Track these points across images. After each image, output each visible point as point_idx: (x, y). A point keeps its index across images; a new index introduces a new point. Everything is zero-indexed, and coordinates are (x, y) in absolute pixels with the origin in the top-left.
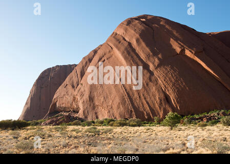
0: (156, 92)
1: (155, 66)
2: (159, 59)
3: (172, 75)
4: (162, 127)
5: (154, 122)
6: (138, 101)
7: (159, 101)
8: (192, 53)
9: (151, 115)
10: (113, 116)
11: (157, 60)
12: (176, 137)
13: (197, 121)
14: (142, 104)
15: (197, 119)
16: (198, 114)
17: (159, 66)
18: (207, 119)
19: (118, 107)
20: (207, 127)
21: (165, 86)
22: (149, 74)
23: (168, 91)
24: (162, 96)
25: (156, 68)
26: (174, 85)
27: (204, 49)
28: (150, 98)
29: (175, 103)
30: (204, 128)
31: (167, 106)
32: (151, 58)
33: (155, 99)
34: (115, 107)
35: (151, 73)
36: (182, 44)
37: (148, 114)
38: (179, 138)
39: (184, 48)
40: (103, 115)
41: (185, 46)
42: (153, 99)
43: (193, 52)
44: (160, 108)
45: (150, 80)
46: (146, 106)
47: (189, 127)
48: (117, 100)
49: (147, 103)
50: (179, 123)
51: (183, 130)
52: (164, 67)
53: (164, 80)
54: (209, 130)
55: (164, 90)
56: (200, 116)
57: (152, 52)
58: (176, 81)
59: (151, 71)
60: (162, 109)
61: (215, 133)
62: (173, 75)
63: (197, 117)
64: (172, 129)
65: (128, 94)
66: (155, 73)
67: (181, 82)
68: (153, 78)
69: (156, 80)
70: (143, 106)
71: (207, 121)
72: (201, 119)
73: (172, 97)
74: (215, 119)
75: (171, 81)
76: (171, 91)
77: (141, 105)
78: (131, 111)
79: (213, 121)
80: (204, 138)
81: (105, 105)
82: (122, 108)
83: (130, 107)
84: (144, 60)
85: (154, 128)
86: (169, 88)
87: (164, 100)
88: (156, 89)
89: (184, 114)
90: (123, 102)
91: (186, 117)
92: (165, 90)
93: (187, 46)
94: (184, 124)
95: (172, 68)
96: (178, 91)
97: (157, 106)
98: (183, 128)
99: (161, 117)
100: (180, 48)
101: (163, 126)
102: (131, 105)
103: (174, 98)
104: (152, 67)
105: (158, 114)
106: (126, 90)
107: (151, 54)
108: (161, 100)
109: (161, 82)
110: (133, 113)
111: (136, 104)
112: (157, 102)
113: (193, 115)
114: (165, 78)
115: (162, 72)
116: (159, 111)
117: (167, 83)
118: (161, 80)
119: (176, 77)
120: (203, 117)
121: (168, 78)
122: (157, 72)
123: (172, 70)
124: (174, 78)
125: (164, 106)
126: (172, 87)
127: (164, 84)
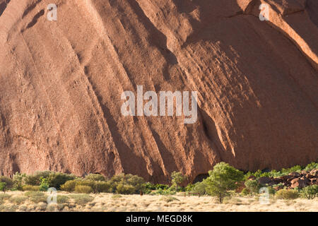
1: (180, 39)
2: (192, 21)
3: (222, 67)
5: (171, 184)
6: (130, 130)
7: (184, 133)
9: (163, 166)
10: (62, 166)
11: (186, 24)
13: (275, 186)
14: (142, 136)
15: (277, 181)
16: (279, 170)
17: (191, 40)
18: (299, 181)
19: (78, 143)
20: (298, 200)
21: (204, 95)
22: (163, 61)
23: (211, 106)
25: (183, 46)
26: (225, 92)
28: (164, 123)
29: (225, 139)
30: (291, 201)
31: (205, 146)
32: (172, 19)
33: (176, 127)
34: (68, 141)
35: (170, 59)
37: (155, 165)
40: (33, 163)
42: (169, 125)
44: (187, 154)
45: (167, 76)
46: (151, 143)
48: (76, 124)
49: (155, 135)
52: (203, 44)
53: (203, 79)
56: (286, 174)
57: (175, 2)
58: (232, 82)
59: (168, 51)
60: (192, 152)
62: (226, 67)
63: (276, 175)
65: (105, 109)
66: (180, 57)
67: (245, 88)
68: (173, 72)
70: (144, 143)
71: (300, 187)
72: (286, 181)
73: (219, 123)
75: (220, 83)
76: (217, 108)
77: (139, 140)
78: (112, 155)
79: (314, 186)
81: (40, 136)
82: (87, 147)
83: (109, 143)
84: (152, 20)
86: (214, 101)
87: (198, 130)
89: (245, 168)
90: (91, 129)
91: (249, 174)
92: (203, 104)
95: (224, 48)
96: (234, 109)
97: (179, 145)
99: (189, 172)
102: (111, 138)
103: (224, 127)
104: (172, 43)
105: (182, 165)
106: (100, 98)
107: (173, 5)
108: (190, 131)
109: (192, 82)
110: (117, 160)
111: (124, 137)
112: (179, 134)
113: (266, 170)
114: (205, 73)
115: (198, 58)
116: (185, 157)
117: (209, 86)
118: (194, 79)
119: (233, 72)
120: (291, 178)
121: (211, 75)
122: (186, 56)
123: (224, 54)
124: (226, 75)
125: (197, 145)
126: (221, 97)
127: (200, 89)
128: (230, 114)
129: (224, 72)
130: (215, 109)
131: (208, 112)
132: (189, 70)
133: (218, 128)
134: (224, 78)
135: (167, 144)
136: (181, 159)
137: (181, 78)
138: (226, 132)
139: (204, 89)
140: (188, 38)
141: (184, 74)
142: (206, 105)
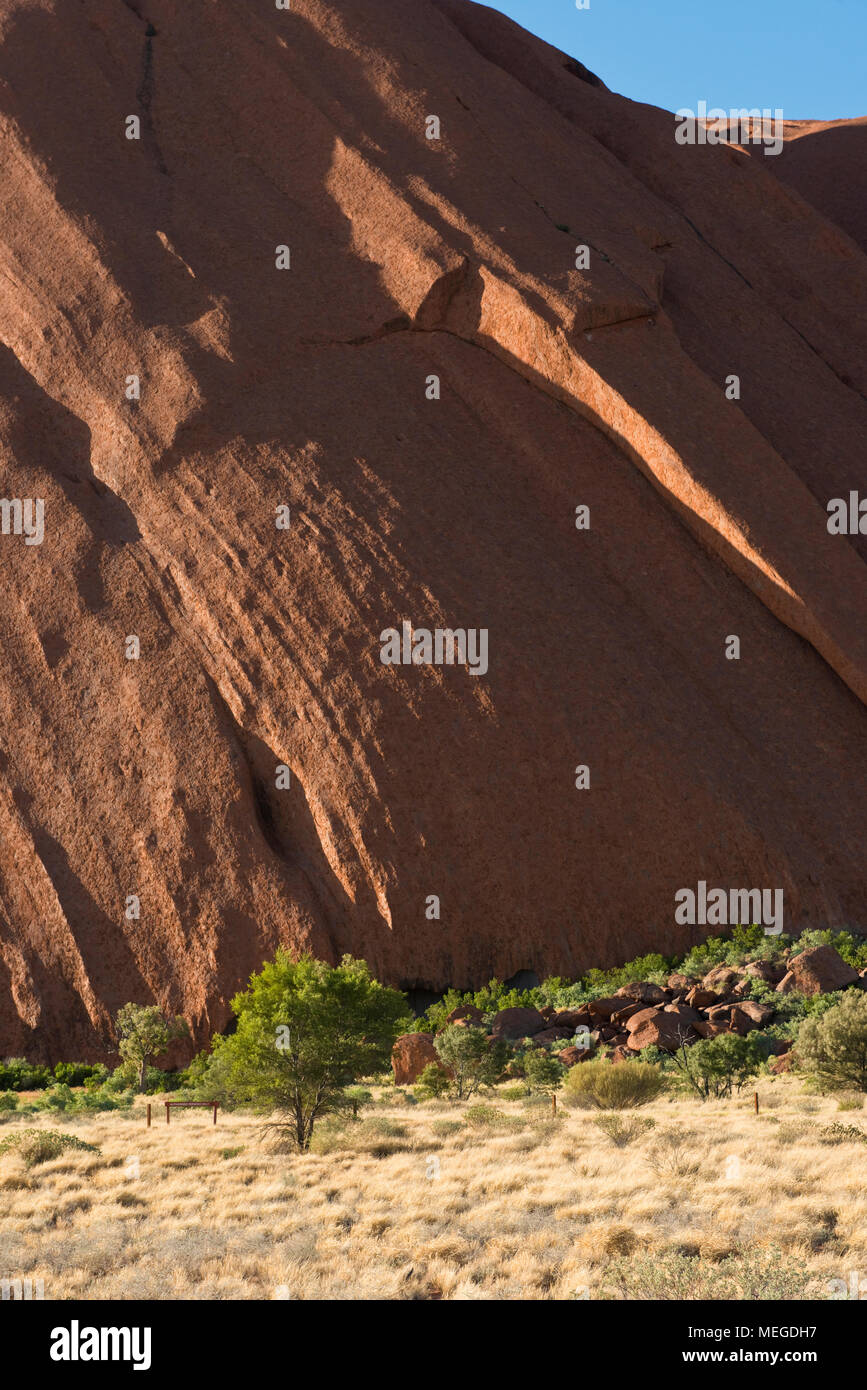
0: (154, 729)
1: (148, 436)
2: (197, 361)
3: (329, 548)
4: (204, 1117)
5: (114, 1061)
7: (173, 835)
8: (553, 320)
9: (84, 984)
11: (170, 370)
12: (347, 1223)
13: (561, 1048)
16: (574, 975)
17: (196, 438)
18: (661, 1020)
20: (662, 1111)
21: (254, 670)
22: (75, 528)
23: (284, 717)
24: (217, 771)
25: (164, 466)
26: (344, 655)
27: (670, 294)
28: (84, 798)
29: (349, 855)
30: (627, 1116)
31: (265, 889)
32: (112, 349)
33: (137, 809)
35: (108, 518)
36: (450, 215)
37: (48, 981)
38: (380, 1229)
39: (473, 261)
41: (481, 245)
42: (109, 804)
43: (560, 307)
44: (188, 923)
45: (93, 593)
46: (32, 883)
47: (481, 1117)
50: (375, 1065)
51: (422, 1149)
52: (247, 456)
53: (249, 604)
54: (674, 1139)
55: (236, 707)
56: (601, 991)
57: (120, 276)
58: (370, 613)
59: (99, 489)
60: (208, 918)
61: (734, 1172)
62: (347, 550)
63: (563, 999)
64: (301, 1137)
66: (151, 514)
68: (121, 575)
69: (160, 602)
71: (667, 1049)
72: (607, 1022)
73: (323, 789)
74: (744, 1024)
75: (320, 617)
76: (311, 726)
79: (724, 1040)
80: (625, 1224)
84: (25, 358)
85: (110, 1131)
86: (297, 695)
87: (234, 819)
88: (148, 704)
89: (433, 974)
91: (452, 1002)
92: (251, 710)
93: (500, 241)
94: (439, 1082)
95: (334, 470)
96: (380, 726)
97: (154, 889)
98: (422, 1120)
99: (197, 1004)
100: (431, 254)
101: (212, 1104)
103: (342, 804)
105: (167, 973)
107: (113, 295)
108: (197, 824)
109: (203, 616)
112: (152, 841)
113: (522, 978)
114: (259, 576)
115: (227, 515)
116: (177, 940)
117: (276, 630)
118: (213, 604)
119: (377, 571)
120: (625, 1008)
121: (282, 583)
122: (176, 507)
123: (335, 497)
124: (346, 585)
125: (231, 886)
126: (328, 675)
127: (239, 643)
128: (367, 747)
129: (339, 570)
130: (303, 730)
131: (274, 742)
132: (190, 568)
133: (316, 807)
134: (340, 596)
135: (100, 888)
136: (161, 947)
137: (154, 598)
138: (353, 824)
139: (253, 645)
140: (182, 429)
141: (169, 582)
142: (266, 714)
